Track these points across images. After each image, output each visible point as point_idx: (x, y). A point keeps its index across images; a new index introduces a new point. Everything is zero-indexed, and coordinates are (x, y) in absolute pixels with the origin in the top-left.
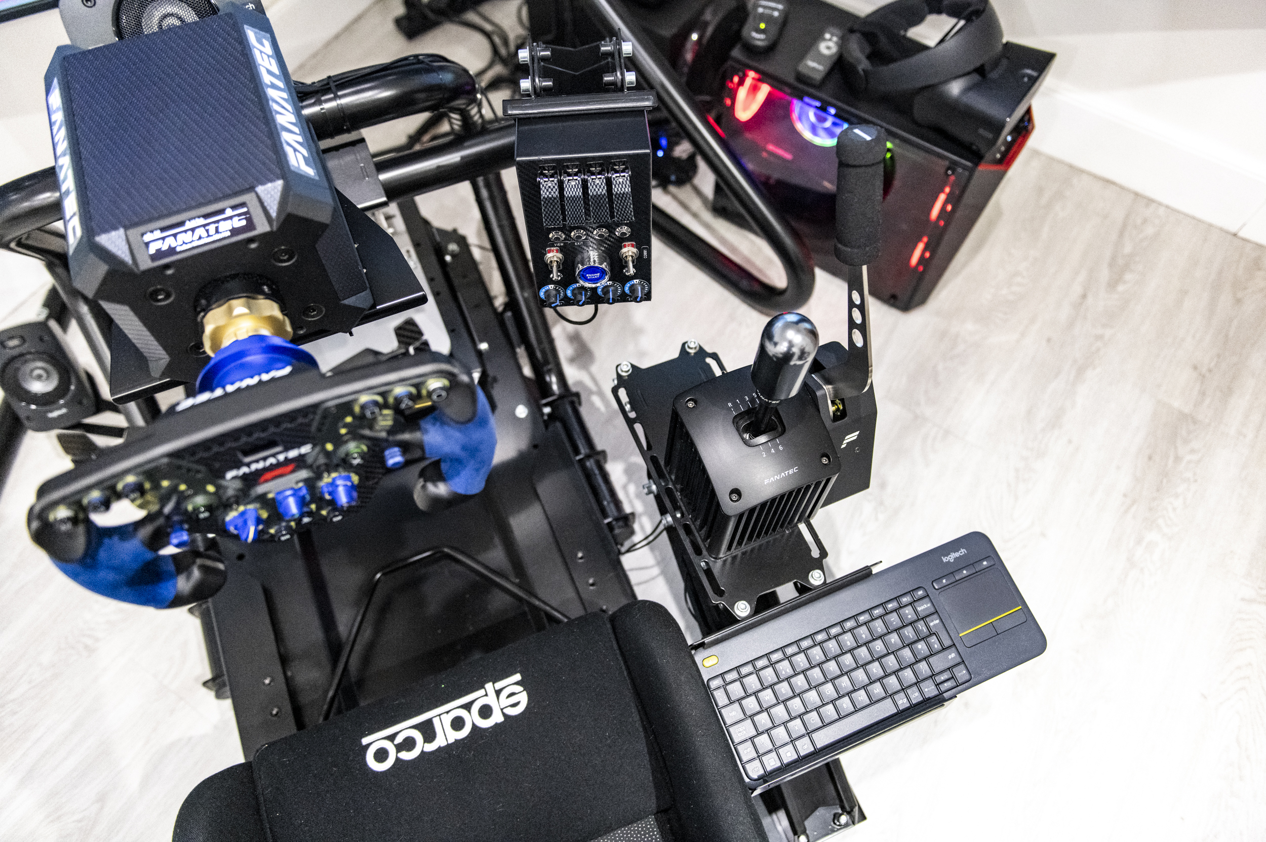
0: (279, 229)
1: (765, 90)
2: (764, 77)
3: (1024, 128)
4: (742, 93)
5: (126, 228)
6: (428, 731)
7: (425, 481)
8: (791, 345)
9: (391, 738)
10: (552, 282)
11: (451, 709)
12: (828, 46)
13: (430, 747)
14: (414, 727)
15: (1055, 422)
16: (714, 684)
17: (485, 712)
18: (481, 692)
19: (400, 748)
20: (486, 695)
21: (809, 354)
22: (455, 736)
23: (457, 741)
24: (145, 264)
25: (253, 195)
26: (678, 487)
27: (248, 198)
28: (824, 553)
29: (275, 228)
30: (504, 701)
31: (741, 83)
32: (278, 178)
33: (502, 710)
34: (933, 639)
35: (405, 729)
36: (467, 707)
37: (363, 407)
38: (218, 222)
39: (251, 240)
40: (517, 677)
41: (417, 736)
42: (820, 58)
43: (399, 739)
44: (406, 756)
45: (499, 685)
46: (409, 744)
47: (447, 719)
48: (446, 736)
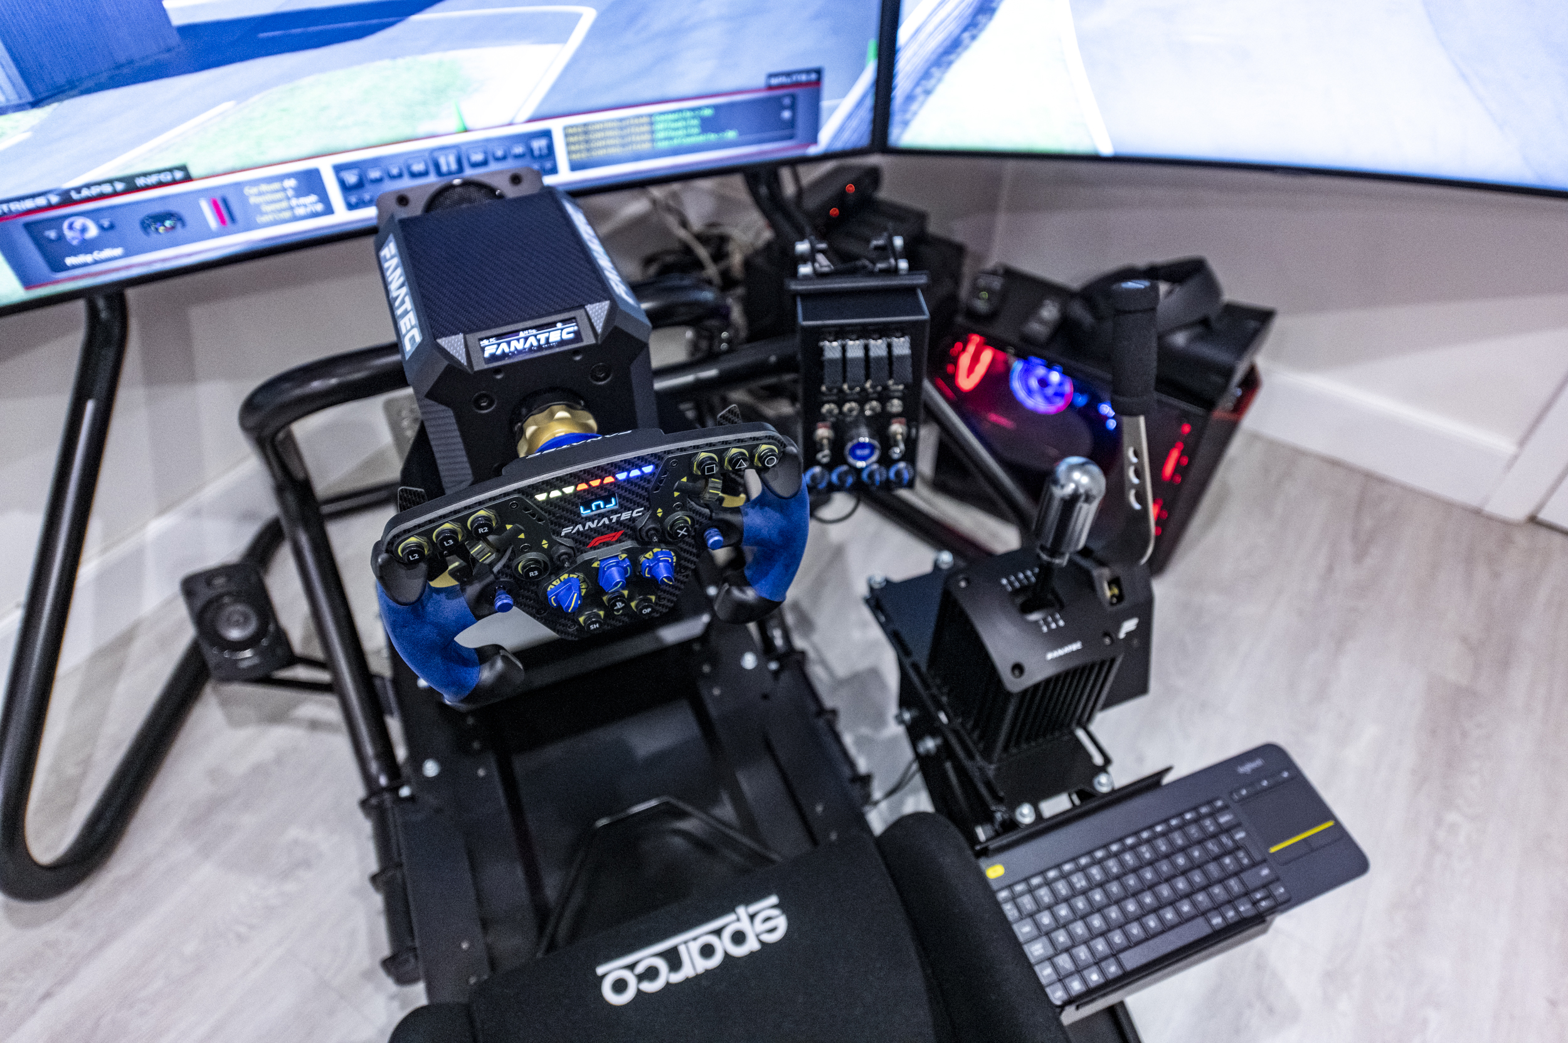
0: (604, 342)
1: (987, 356)
2: (989, 341)
3: (1251, 383)
4: (965, 360)
5: (465, 333)
6: (673, 959)
7: (730, 585)
8: (1077, 485)
9: (631, 967)
10: (819, 463)
11: (701, 934)
12: (1049, 312)
13: (676, 978)
14: (661, 955)
15: (1321, 693)
16: (1003, 895)
17: (739, 938)
18: (732, 917)
19: (641, 978)
20: (739, 919)
21: (1094, 497)
22: (704, 965)
23: (708, 973)
24: (479, 366)
25: (582, 311)
26: (945, 690)
27: (578, 313)
28: (1107, 761)
29: (599, 342)
30: (759, 926)
31: (964, 350)
32: (606, 300)
33: (757, 936)
34: (1241, 854)
35: (647, 956)
36: (718, 932)
37: (701, 464)
38: (549, 332)
39: (576, 352)
40: (773, 900)
41: (662, 965)
42: (1042, 322)
43: (640, 969)
44: (649, 987)
45: (753, 909)
46: (651, 974)
47: (695, 947)
48: (694, 965)
